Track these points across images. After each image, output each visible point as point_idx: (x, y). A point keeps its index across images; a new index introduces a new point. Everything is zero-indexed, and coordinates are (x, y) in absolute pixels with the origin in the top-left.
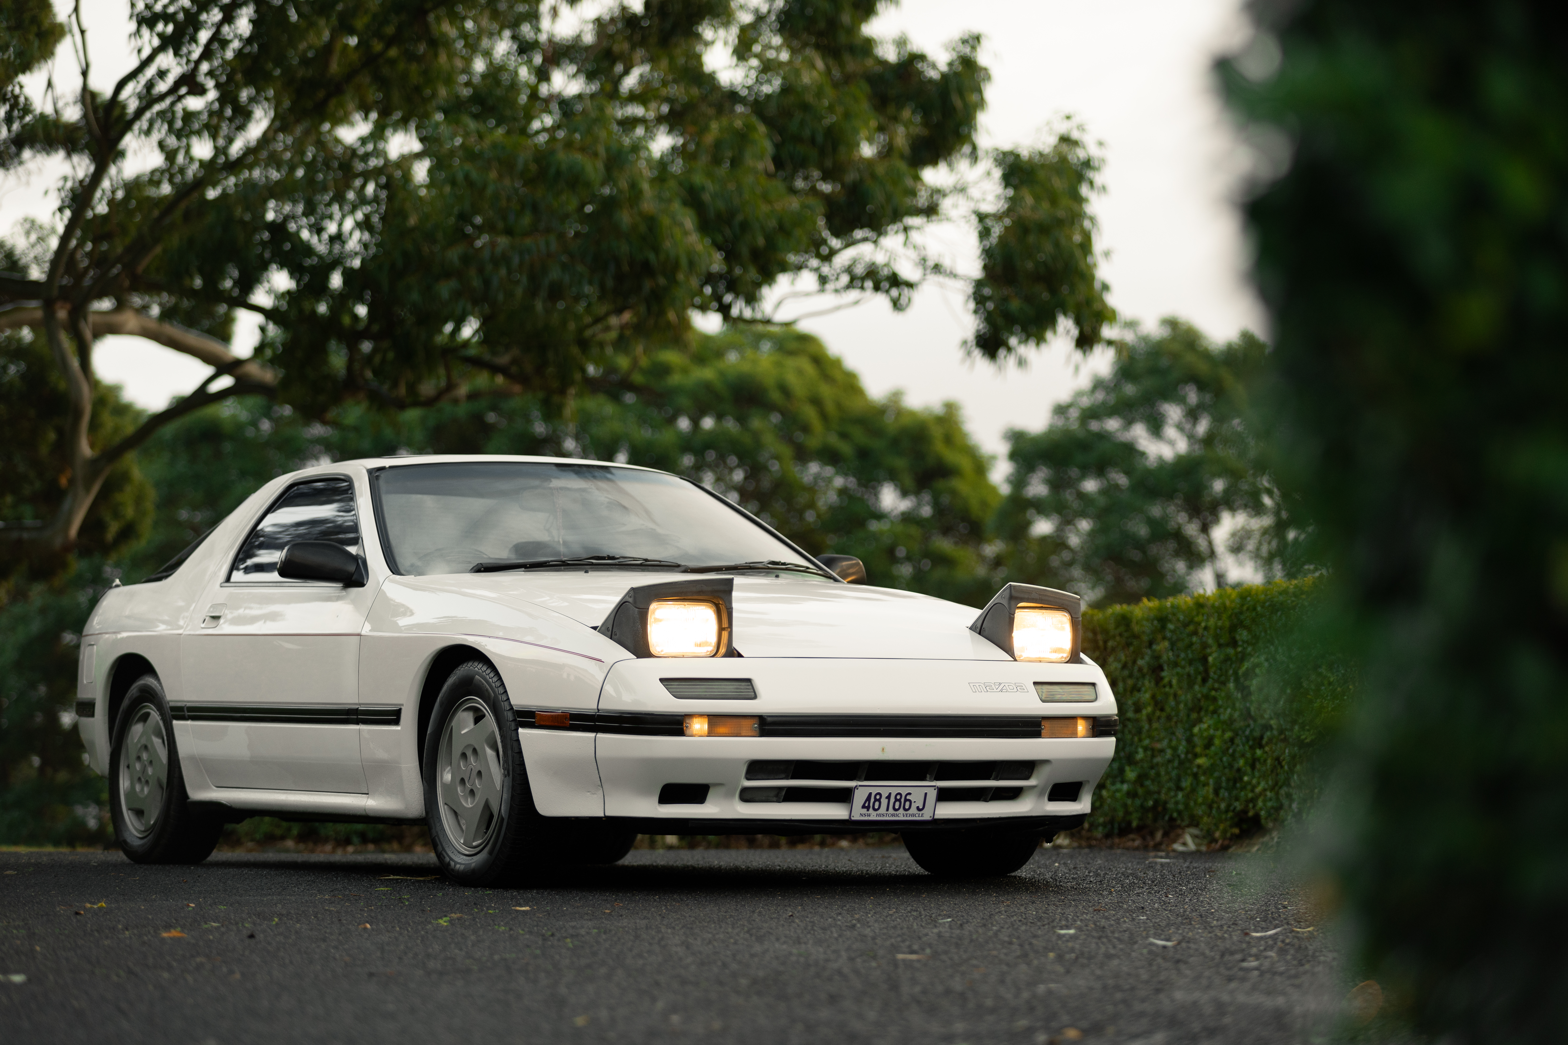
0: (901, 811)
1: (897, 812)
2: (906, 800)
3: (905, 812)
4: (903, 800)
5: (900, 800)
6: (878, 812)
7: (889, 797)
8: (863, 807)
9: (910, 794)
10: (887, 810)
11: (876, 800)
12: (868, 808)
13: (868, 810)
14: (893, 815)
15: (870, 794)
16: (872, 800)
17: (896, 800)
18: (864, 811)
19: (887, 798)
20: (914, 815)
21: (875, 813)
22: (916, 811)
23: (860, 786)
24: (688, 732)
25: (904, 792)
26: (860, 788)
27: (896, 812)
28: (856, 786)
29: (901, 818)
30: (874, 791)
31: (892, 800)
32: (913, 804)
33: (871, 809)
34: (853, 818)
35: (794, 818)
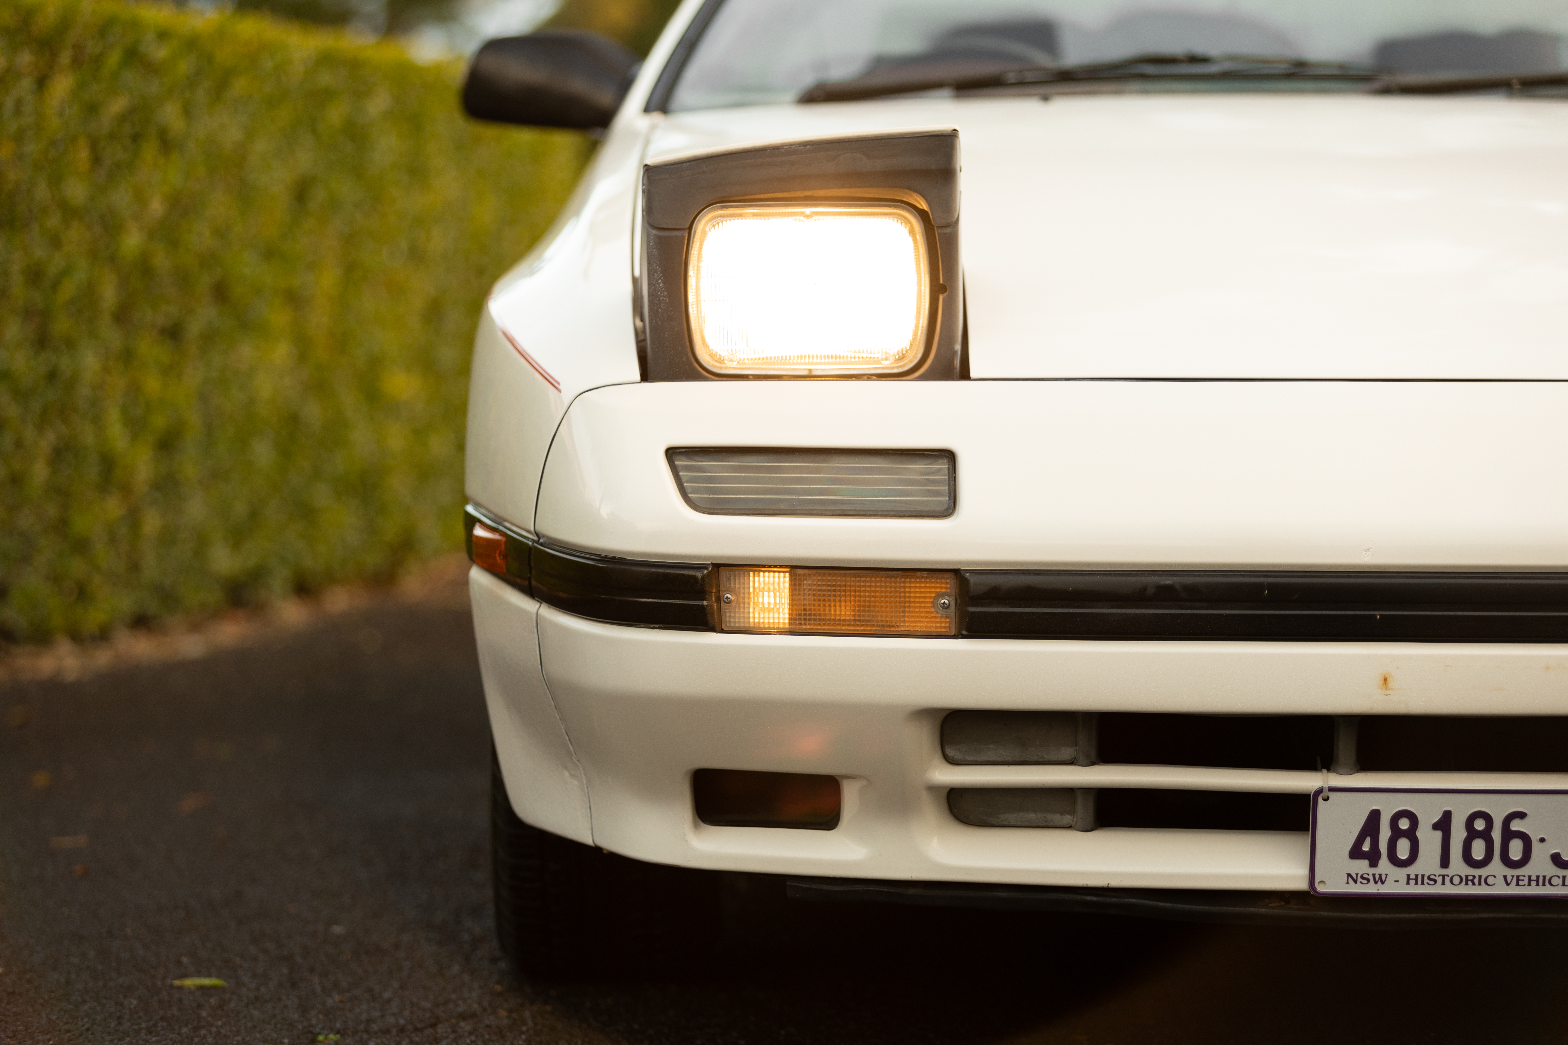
0: (1496, 867)
1: (1484, 872)
2: (1508, 835)
3: (1510, 872)
4: (1497, 835)
5: (1486, 835)
6: (1412, 870)
7: (1444, 824)
8: (1356, 853)
9: (1521, 815)
10: (1445, 862)
11: (1397, 834)
12: (1373, 858)
13: (1374, 863)
14: (1467, 880)
15: (1374, 817)
16: (1385, 833)
17: (1472, 834)
18: (1361, 866)
19: (1436, 827)
20: (1546, 881)
21: (1402, 873)
22: (1551, 870)
23: (1332, 789)
24: (731, 617)
25: (1499, 810)
26: (1332, 795)
27: (1476, 872)
28: (1320, 791)
29: (1499, 889)
30: (1388, 807)
31: (1458, 834)
32: (1536, 846)
33: (1384, 862)
34: (1321, 889)
35: (1115, 883)
